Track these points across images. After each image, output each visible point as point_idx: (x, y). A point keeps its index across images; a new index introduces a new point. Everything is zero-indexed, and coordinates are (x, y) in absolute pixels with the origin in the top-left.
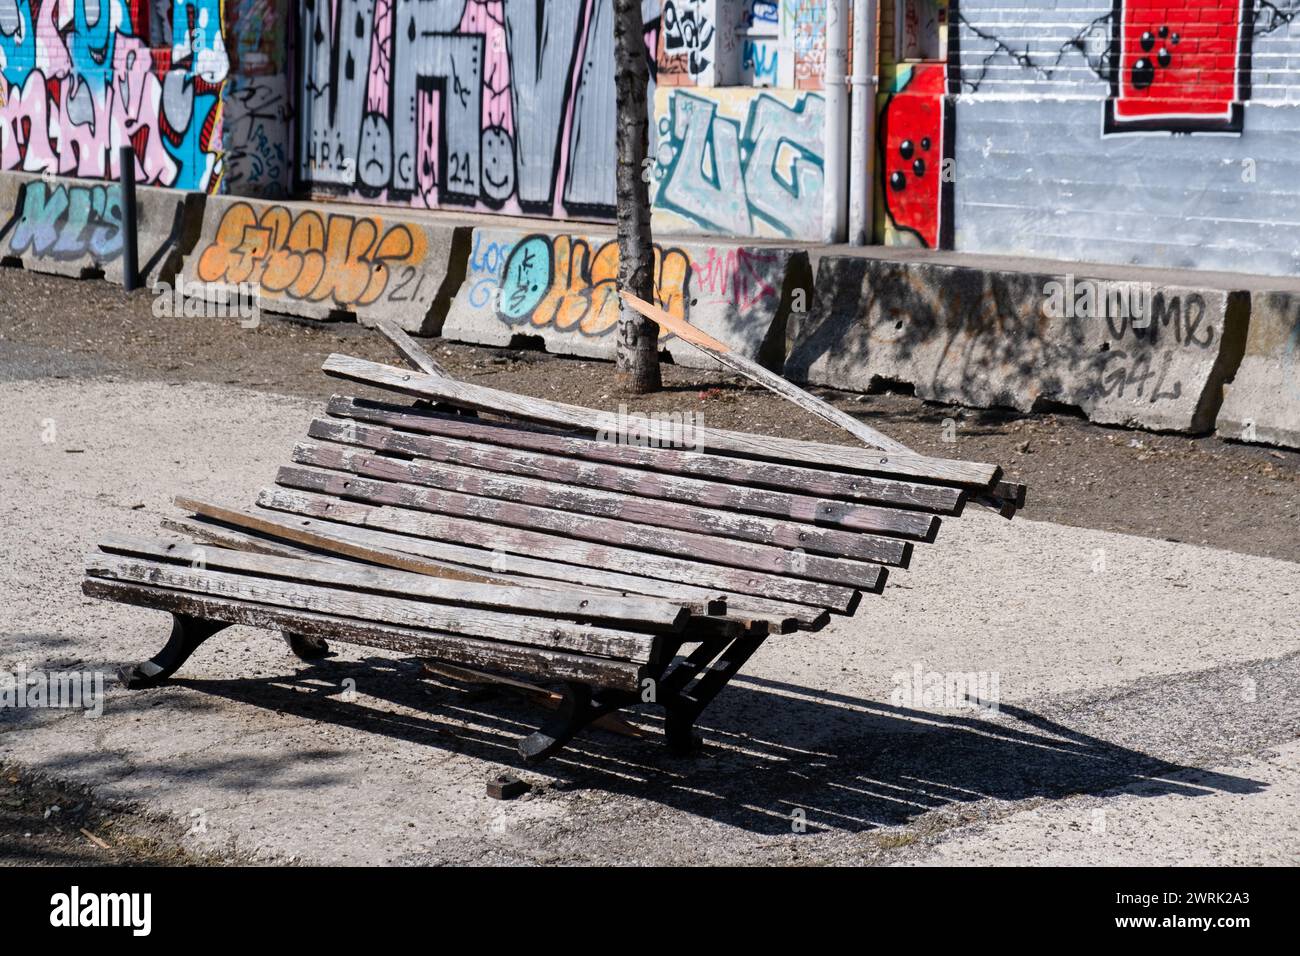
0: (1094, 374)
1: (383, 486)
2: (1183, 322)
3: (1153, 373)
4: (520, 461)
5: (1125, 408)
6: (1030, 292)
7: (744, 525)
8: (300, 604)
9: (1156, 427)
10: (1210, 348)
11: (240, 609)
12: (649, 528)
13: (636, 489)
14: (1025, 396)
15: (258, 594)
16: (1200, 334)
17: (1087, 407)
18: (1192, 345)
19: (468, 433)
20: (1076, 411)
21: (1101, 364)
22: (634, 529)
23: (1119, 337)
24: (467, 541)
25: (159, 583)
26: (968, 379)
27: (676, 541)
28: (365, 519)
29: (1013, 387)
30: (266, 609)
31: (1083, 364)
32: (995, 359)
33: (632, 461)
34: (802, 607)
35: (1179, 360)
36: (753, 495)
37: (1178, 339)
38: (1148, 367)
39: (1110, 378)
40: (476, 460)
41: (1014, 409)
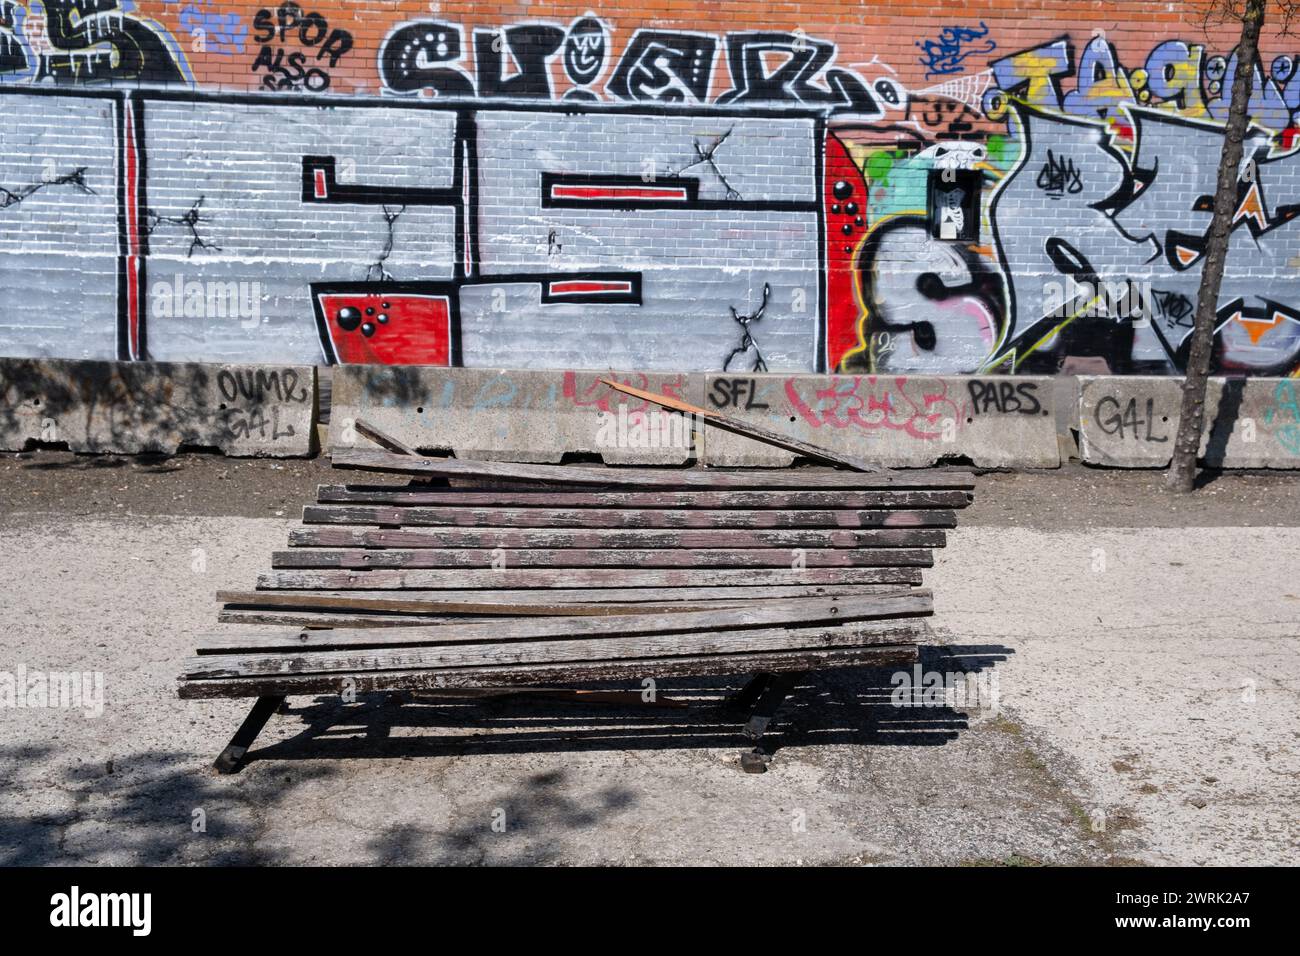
0: (222, 425)
1: (411, 554)
2: (282, 387)
3: (268, 421)
4: (559, 516)
5: (254, 445)
6: (153, 375)
7: (802, 537)
8: (510, 660)
9: (281, 455)
10: (306, 402)
11: (425, 678)
12: (714, 550)
13: (687, 524)
14: (170, 443)
15: (449, 660)
16: (297, 394)
17: (225, 446)
18: (291, 401)
19: (493, 501)
20: (215, 451)
21: (226, 418)
22: (700, 554)
23: (233, 399)
24: (531, 585)
25: (304, 671)
26: (117, 436)
27: (747, 557)
28: (403, 583)
29: (159, 438)
30: (463, 671)
31: (211, 419)
32: (134, 420)
33: (673, 503)
34: (884, 586)
35: (284, 413)
36: (799, 515)
37: (280, 398)
38: (262, 418)
39: (235, 427)
40: (510, 520)
41: (161, 453)
